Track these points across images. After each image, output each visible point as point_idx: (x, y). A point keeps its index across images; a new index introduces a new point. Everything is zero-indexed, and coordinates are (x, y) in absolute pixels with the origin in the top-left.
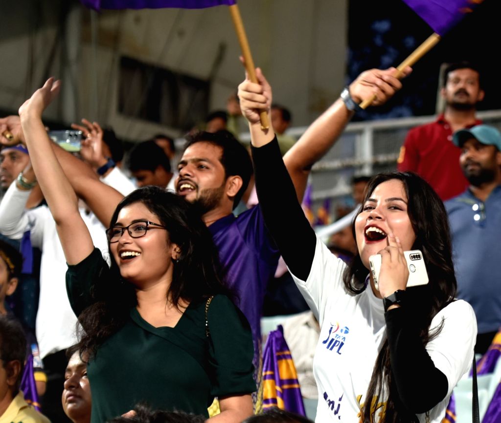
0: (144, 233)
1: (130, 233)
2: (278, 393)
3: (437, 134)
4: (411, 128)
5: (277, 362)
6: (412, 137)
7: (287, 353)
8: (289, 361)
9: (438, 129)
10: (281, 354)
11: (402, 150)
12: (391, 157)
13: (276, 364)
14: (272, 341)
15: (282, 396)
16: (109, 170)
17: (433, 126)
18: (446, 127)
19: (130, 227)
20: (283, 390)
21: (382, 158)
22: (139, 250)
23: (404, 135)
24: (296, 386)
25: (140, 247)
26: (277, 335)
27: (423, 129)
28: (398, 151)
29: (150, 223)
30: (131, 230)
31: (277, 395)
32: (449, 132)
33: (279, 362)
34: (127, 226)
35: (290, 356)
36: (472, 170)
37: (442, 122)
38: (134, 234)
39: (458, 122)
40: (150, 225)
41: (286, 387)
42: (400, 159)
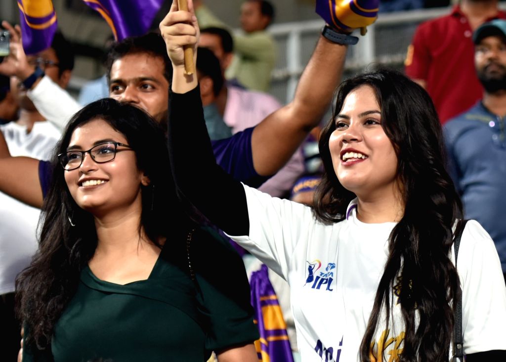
0: (113, 157)
1: (93, 158)
2: (263, 346)
3: (452, 30)
4: (419, 23)
5: (261, 309)
6: (421, 34)
7: (273, 297)
8: (276, 307)
9: (453, 23)
10: (265, 299)
11: (410, 50)
12: (396, 59)
13: (259, 311)
14: (255, 283)
15: (267, 351)
16: (38, 80)
17: (446, 20)
18: (463, 21)
19: (92, 150)
20: (268, 342)
21: (386, 60)
22: (106, 177)
23: (412, 32)
24: (284, 338)
25: (108, 173)
26: (260, 276)
27: (434, 24)
28: (406, 51)
29: (119, 144)
30: (93, 154)
31: (261, 349)
32: (467, 26)
33: (264, 308)
34: (88, 149)
35: (277, 302)
36: (493, 72)
37: (457, 15)
38: (98, 159)
39: (477, 15)
40: (119, 147)
41: (272, 339)
42: (408, 61)
